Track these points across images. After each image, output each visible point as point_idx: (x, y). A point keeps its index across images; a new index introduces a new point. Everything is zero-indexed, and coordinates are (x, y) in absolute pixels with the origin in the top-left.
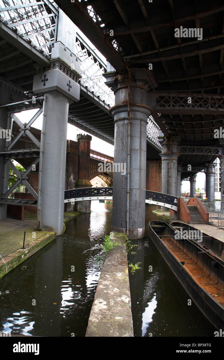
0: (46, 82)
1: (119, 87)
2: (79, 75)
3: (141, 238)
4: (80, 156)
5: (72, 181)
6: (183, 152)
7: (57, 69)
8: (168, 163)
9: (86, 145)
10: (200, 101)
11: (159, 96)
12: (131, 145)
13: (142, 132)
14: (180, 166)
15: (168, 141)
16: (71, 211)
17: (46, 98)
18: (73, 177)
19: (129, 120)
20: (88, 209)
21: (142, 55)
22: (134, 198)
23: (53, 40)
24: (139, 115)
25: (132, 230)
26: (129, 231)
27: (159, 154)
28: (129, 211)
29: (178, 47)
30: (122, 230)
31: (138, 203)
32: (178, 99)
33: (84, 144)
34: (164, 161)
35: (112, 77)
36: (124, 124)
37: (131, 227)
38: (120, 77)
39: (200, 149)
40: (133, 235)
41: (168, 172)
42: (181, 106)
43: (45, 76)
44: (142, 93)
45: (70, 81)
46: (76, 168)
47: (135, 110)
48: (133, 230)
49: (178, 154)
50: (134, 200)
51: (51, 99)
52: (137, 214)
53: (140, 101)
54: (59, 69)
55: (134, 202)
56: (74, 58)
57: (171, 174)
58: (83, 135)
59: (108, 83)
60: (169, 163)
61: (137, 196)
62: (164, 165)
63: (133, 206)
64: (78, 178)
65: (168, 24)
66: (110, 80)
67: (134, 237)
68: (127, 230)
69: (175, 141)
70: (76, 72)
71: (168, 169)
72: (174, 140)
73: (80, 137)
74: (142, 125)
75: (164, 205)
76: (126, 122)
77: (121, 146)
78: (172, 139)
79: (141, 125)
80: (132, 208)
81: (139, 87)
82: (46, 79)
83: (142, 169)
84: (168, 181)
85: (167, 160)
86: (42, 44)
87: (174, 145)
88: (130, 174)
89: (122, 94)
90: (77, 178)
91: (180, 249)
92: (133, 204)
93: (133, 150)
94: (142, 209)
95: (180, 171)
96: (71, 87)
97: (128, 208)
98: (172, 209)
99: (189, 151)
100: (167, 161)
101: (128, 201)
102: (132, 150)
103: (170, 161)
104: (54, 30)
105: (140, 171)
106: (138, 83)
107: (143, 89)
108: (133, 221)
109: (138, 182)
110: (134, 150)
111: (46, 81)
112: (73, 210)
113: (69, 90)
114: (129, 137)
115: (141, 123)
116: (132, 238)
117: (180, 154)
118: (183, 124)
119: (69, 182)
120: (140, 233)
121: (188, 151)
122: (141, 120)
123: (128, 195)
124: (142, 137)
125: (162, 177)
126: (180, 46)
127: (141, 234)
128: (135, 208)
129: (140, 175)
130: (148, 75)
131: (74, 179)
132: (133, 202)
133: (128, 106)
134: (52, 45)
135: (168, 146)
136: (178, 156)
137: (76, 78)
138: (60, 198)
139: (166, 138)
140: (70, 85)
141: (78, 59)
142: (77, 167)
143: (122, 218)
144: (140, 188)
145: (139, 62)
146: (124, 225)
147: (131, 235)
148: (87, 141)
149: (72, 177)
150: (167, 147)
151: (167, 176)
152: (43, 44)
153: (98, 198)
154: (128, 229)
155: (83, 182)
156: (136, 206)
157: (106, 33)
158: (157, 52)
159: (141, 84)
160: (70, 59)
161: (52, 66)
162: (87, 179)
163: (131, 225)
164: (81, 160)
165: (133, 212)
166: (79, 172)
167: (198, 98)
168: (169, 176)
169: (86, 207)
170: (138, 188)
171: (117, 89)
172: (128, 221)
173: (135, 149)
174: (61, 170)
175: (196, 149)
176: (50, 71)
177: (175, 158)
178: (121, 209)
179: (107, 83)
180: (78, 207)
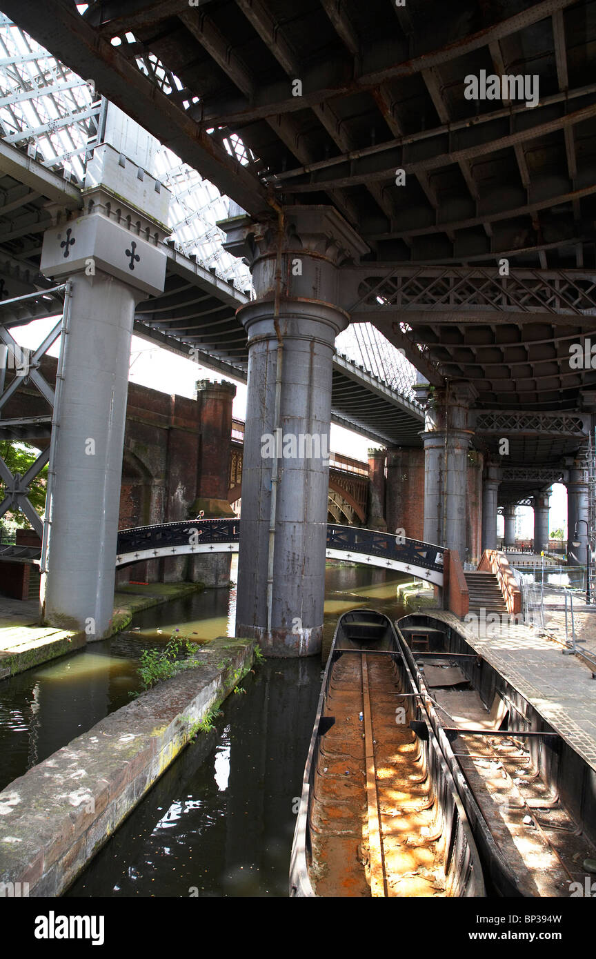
0: (71, 248)
1: (259, 255)
2: (164, 228)
3: (308, 653)
4: (203, 436)
5: (178, 503)
6: (482, 427)
7: (99, 214)
8: (441, 457)
9: (220, 408)
10: (478, 288)
11: (365, 278)
12: (282, 408)
13: (315, 373)
14: (494, 467)
15: (442, 396)
16: (176, 581)
17: (71, 288)
18: (182, 492)
19: (279, 340)
20: (222, 576)
21: (307, 171)
22: (287, 546)
23: (95, 141)
24: (309, 328)
25: (280, 632)
26: (274, 634)
27: (419, 433)
28: (272, 581)
29: (395, 146)
30: (256, 632)
31: (298, 560)
32: (416, 283)
33: (216, 406)
34: (431, 451)
35: (240, 231)
36: (267, 351)
37: (279, 624)
38: (260, 228)
39: (530, 418)
40: (285, 646)
41: (440, 482)
42: (428, 302)
43: (69, 232)
44: (317, 268)
45: (134, 245)
46: (192, 468)
47: (295, 316)
48: (284, 632)
49: (469, 434)
50: (289, 552)
51: (83, 289)
52: (296, 588)
53: (311, 292)
54: (103, 213)
55: (288, 556)
56: (149, 185)
57: (447, 486)
58: (212, 381)
59: (230, 246)
60: (443, 455)
61: (296, 542)
62: (430, 461)
63: (286, 567)
64: (198, 496)
65: (345, 89)
66: (235, 237)
67: (286, 651)
68: (267, 631)
69: (460, 398)
70: (155, 221)
71: (441, 473)
72: (457, 396)
73: (207, 389)
74: (315, 354)
75: (408, 568)
76: (273, 345)
77: (258, 408)
78: (451, 392)
79: (312, 353)
80: (283, 572)
81: (310, 253)
82: (70, 239)
83: (314, 471)
84: (440, 506)
85: (437, 447)
86: (61, 153)
87: (456, 409)
88: (278, 482)
89: (266, 273)
90: (195, 494)
91: (396, 686)
92: (286, 562)
93: (288, 420)
94: (311, 576)
95: (496, 478)
96: (138, 259)
97: (271, 573)
98: (428, 579)
99: (501, 424)
100: (438, 452)
101: (272, 554)
102: (285, 419)
103: (446, 451)
104: (97, 116)
105: (307, 476)
106: (305, 245)
107: (321, 258)
108: (284, 607)
109: (301, 504)
110: (291, 422)
111: (70, 245)
112: (180, 578)
113: (132, 266)
114: (278, 387)
115: (312, 348)
116: (281, 653)
117: (474, 433)
118: (474, 351)
119: (169, 506)
120: (304, 640)
121: (495, 424)
122: (313, 340)
123: (272, 538)
124: (315, 384)
125: (426, 493)
126: (399, 144)
127: (307, 644)
128: (291, 575)
129: (307, 484)
130: (333, 224)
131: (185, 497)
132: (286, 558)
133: (276, 305)
134: (89, 153)
135: (440, 412)
136: (470, 437)
137: (156, 235)
138: (102, 543)
139: (436, 389)
140: (135, 254)
141: (161, 187)
142: (196, 467)
143: (257, 598)
144: (305, 520)
145: (303, 189)
146: (260, 618)
147: (280, 646)
148: (221, 397)
149: (179, 493)
150: (437, 413)
151: (436, 492)
152: (63, 153)
153: (230, 547)
154: (269, 629)
155: (211, 506)
156: (293, 568)
157: (202, 119)
158: (344, 162)
159: (313, 245)
160: (137, 186)
161: (87, 205)
162: (220, 499)
163: (280, 619)
164: (205, 448)
165: (286, 585)
166: (199, 479)
167: (471, 279)
168: (442, 491)
169: (217, 571)
170: (301, 520)
171: (255, 259)
172: (270, 608)
173: (293, 418)
174: (106, 471)
175: (518, 418)
176: (81, 218)
177: (461, 441)
178: (254, 574)
179: (227, 247)
180: (196, 570)
